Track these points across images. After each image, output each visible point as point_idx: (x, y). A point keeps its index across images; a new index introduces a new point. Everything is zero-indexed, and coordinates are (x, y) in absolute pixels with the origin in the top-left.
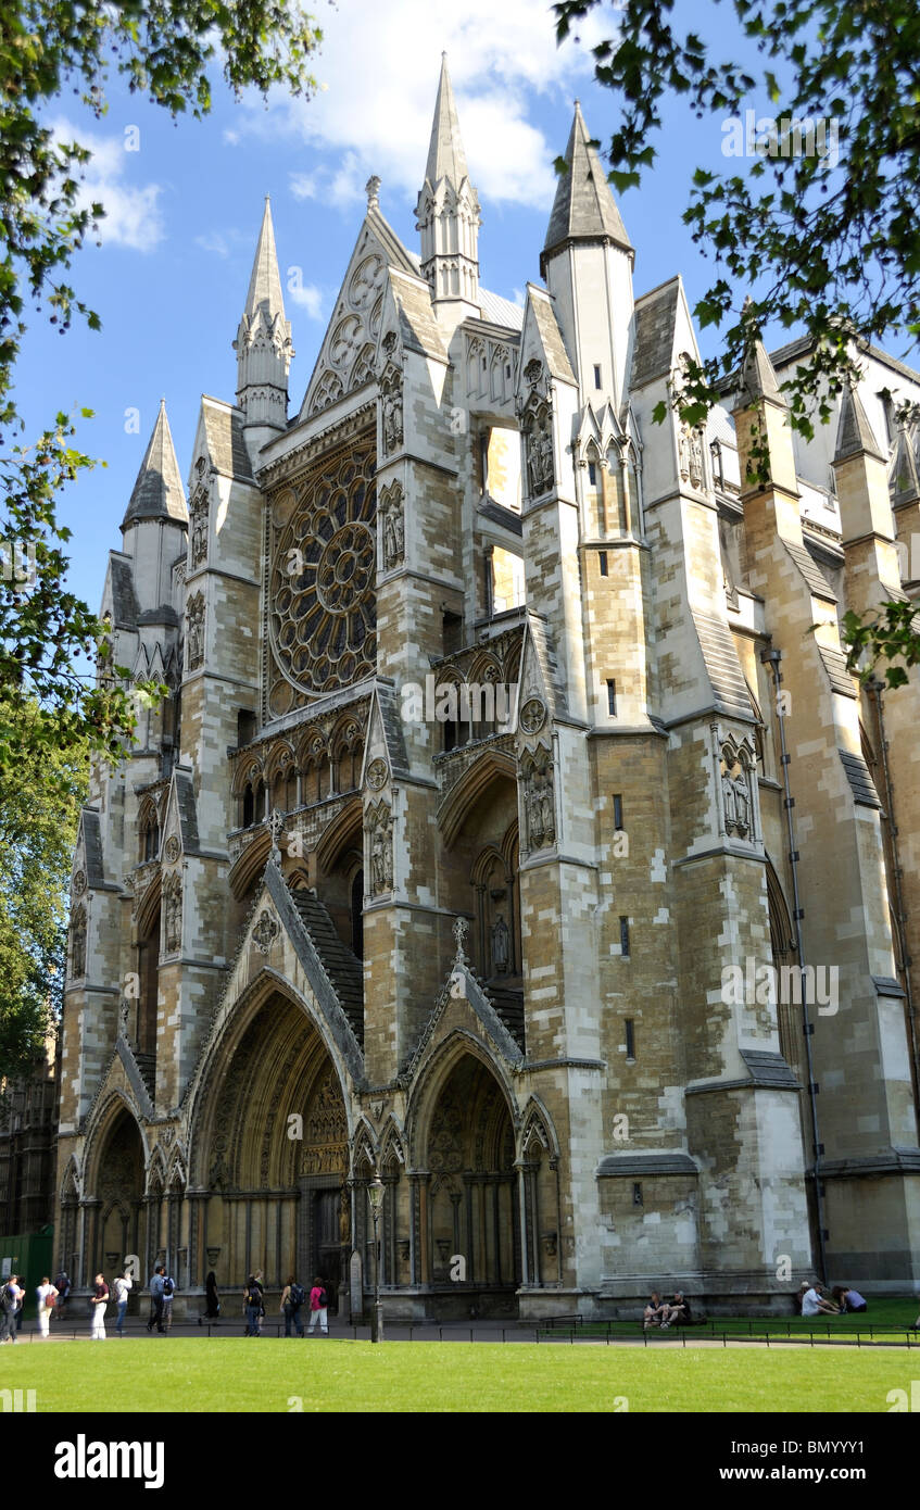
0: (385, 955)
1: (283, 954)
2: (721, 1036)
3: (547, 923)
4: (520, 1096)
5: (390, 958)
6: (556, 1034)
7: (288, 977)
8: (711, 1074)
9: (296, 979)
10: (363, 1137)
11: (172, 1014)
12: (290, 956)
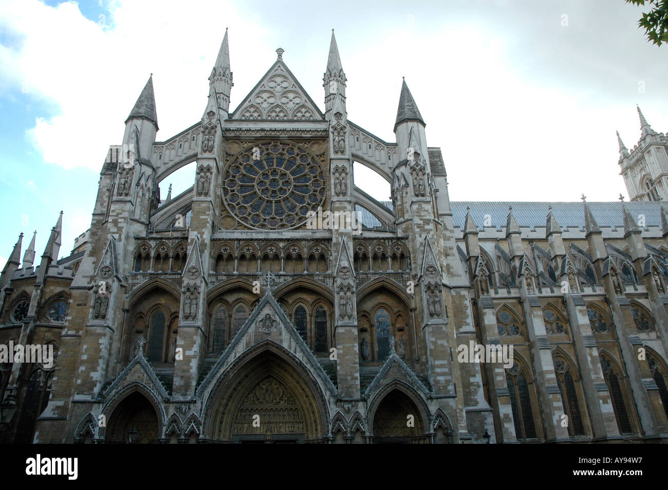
0: (351, 345)
1: (281, 334)
2: (477, 393)
3: (442, 346)
4: (433, 408)
5: (354, 346)
6: (449, 385)
7: (285, 345)
8: (473, 406)
9: (290, 347)
10: (338, 418)
11: (190, 349)
12: (285, 336)
